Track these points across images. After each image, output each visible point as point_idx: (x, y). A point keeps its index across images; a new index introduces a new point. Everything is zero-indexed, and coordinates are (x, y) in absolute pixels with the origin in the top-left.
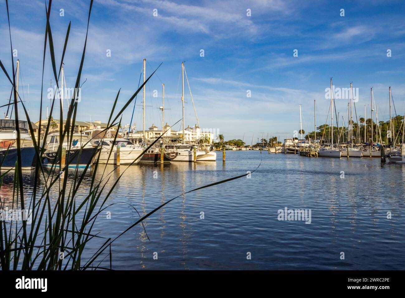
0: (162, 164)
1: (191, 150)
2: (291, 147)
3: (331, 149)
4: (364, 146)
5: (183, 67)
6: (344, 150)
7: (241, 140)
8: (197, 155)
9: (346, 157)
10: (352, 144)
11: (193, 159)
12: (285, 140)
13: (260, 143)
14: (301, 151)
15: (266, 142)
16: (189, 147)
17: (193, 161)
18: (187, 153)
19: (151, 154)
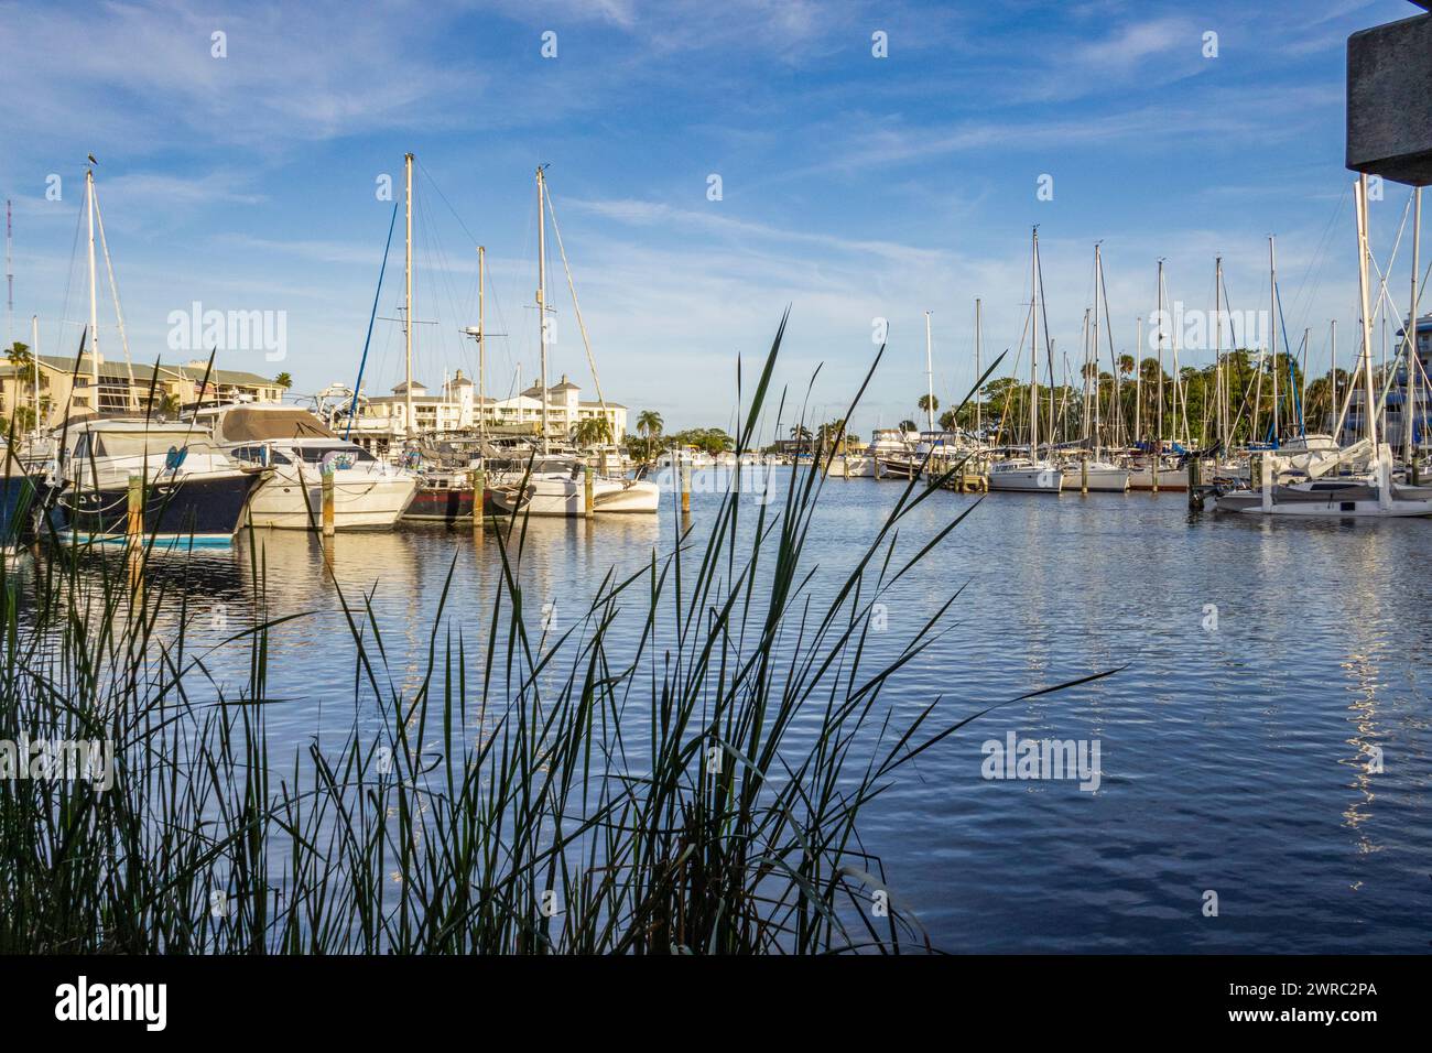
0: (478, 526)
1: (574, 476)
2: (896, 459)
3: (1030, 465)
4: (1132, 453)
5: (540, 184)
6: (1070, 468)
7: (722, 432)
8: (594, 495)
9: (1080, 490)
10: (1098, 449)
11: (581, 508)
12: (875, 432)
13: (786, 442)
14: (931, 471)
15: (808, 437)
16: (566, 466)
17: (583, 516)
18: (560, 488)
19: (438, 492)
